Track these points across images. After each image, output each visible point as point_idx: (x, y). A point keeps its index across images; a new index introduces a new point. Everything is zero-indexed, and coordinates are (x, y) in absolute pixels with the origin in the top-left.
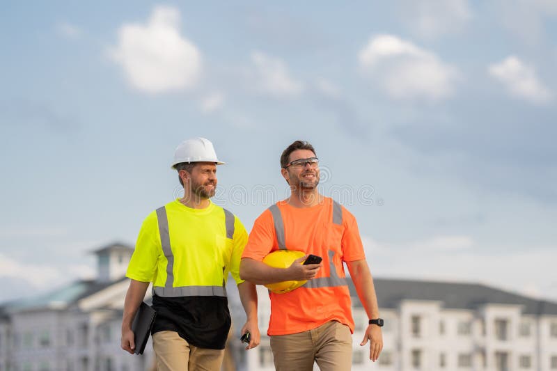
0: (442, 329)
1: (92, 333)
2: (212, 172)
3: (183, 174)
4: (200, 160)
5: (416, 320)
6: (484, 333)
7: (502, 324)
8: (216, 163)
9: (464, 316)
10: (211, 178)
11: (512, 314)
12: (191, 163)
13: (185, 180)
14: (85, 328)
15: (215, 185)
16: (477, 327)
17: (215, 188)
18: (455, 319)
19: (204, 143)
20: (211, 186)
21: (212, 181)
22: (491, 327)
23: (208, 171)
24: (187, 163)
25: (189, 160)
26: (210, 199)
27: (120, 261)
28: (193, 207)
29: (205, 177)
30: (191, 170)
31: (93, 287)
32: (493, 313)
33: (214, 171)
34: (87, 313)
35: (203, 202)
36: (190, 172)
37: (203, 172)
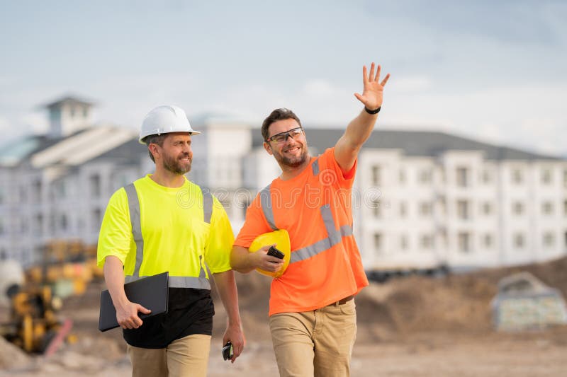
0: (402, 177)
1: (46, 190)
2: (186, 144)
3: (153, 148)
4: (171, 130)
5: (375, 169)
6: (445, 179)
7: (463, 172)
8: (190, 133)
9: (424, 164)
10: (185, 152)
11: (473, 161)
12: (162, 134)
13: (156, 155)
14: (38, 184)
15: (190, 159)
16: (437, 175)
17: (191, 161)
18: (415, 167)
19: (174, 111)
20: (186, 160)
21: (186, 154)
22: (452, 175)
23: (182, 143)
24: (156, 135)
25: (159, 132)
26: (184, 176)
27: (73, 114)
28: (165, 185)
29: (178, 150)
30: (162, 143)
31: (45, 142)
32: (453, 160)
33: (189, 142)
34: (40, 169)
35: (176, 179)
36: (161, 145)
37: (176, 144)
